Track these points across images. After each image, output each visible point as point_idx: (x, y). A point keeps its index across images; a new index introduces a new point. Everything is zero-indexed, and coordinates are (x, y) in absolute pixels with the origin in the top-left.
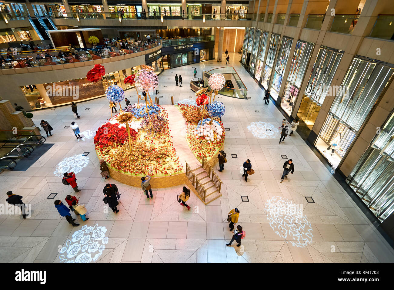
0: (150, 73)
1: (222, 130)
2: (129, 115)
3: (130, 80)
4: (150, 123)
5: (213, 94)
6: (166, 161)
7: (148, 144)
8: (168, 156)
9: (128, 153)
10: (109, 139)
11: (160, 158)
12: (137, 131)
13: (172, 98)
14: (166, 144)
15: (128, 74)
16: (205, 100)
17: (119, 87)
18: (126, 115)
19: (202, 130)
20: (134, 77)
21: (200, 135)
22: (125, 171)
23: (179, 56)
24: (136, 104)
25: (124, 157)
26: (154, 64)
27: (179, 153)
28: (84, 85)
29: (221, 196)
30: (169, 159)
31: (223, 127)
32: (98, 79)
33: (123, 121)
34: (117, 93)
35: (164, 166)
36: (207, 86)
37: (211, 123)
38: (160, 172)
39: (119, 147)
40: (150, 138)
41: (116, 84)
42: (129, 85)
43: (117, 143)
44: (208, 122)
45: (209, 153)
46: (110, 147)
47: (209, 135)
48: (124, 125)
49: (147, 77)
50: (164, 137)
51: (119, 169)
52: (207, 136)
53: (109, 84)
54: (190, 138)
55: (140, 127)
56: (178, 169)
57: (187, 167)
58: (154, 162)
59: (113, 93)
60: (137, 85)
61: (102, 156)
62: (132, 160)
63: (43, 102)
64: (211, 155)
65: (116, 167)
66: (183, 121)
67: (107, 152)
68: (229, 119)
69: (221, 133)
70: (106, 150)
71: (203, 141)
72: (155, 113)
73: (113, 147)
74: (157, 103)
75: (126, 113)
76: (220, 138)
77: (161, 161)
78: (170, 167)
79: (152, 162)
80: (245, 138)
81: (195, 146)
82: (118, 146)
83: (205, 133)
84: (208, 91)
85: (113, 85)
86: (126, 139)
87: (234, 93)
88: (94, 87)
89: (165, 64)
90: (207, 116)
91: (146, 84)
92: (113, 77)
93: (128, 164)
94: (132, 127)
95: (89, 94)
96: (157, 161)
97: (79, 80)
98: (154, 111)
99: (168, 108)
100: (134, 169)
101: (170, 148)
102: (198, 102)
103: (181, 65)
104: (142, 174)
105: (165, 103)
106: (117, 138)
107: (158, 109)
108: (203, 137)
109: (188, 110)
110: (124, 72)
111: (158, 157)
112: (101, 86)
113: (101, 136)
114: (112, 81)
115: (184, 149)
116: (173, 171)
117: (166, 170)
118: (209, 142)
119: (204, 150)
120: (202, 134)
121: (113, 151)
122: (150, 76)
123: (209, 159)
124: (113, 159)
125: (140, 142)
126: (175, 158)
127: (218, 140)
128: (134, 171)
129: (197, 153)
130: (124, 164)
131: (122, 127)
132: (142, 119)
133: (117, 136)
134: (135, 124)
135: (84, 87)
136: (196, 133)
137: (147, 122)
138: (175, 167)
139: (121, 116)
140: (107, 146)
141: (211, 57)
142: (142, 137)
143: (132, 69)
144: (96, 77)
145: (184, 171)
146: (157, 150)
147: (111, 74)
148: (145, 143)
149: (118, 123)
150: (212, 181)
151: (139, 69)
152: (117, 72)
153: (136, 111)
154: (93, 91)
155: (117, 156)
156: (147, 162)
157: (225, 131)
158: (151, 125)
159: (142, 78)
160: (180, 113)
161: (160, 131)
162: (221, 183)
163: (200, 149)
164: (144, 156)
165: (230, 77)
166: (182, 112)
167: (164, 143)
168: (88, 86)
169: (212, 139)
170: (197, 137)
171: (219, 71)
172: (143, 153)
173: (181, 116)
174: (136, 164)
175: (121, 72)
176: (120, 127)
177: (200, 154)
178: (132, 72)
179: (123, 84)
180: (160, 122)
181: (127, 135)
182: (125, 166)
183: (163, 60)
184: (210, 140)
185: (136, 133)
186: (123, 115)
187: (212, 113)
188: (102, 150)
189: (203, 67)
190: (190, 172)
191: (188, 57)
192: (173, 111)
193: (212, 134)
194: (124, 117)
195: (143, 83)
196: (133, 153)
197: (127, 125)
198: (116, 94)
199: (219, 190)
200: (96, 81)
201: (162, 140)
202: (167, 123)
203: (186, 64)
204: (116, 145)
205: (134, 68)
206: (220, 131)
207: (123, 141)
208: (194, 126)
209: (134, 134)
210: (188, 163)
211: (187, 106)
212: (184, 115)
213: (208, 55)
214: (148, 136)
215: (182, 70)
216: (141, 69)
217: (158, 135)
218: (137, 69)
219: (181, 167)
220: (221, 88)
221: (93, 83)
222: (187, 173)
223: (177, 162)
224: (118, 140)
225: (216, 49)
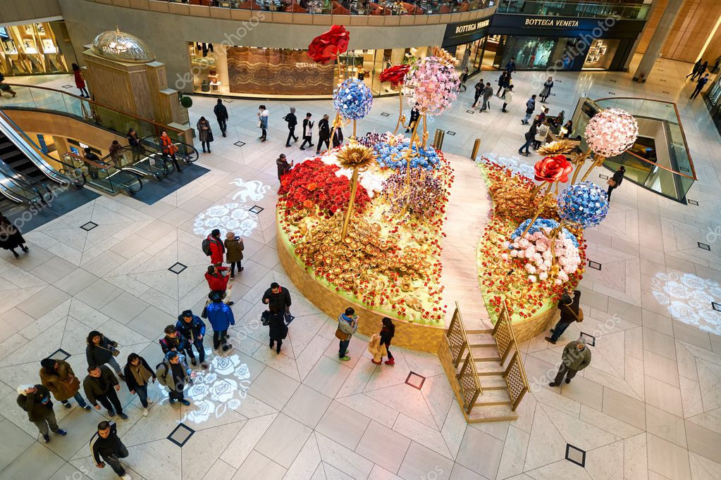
0: (445, 70)
1: (579, 260)
2: (366, 155)
3: (394, 76)
4: (407, 187)
5: (589, 163)
6: (413, 285)
7: (385, 234)
8: (421, 276)
9: (337, 237)
10: (309, 194)
11: (401, 274)
12: (371, 195)
13: (477, 143)
14: (425, 247)
15: (396, 61)
16: (561, 172)
17: (365, 86)
18: (361, 153)
19: (525, 243)
20: (407, 71)
21: (514, 253)
22: (317, 274)
23: (530, 44)
24: (389, 133)
25: (326, 242)
26: (461, 50)
27: (447, 278)
28: (298, 65)
29: (515, 419)
30: (419, 283)
31: (582, 255)
32: (329, 58)
33: (350, 163)
34: (357, 97)
35: (402, 295)
36: (579, 138)
37: (554, 234)
38: (390, 306)
39: (323, 218)
40: (395, 221)
41: (361, 77)
42: (388, 88)
43: (321, 207)
44: (548, 230)
45: (521, 306)
46: (305, 211)
47: (539, 262)
48: (348, 173)
49: (434, 78)
50: (427, 229)
51: (308, 263)
52: (533, 264)
53: (347, 75)
54: (487, 253)
55: (380, 189)
56: (432, 313)
57: (455, 316)
58: (385, 278)
59: (350, 97)
60: (405, 90)
61: (285, 224)
62: (340, 256)
63: (216, 83)
64: (525, 312)
65: (305, 257)
66: (485, 206)
67: (296, 220)
68: (611, 242)
69: (574, 269)
70: (296, 215)
71: (518, 273)
72: (425, 166)
73: (311, 214)
74: (438, 145)
75: (362, 147)
76: (566, 279)
77: (400, 281)
78: (415, 301)
79: (381, 276)
80: (638, 304)
81: (494, 277)
82: (321, 214)
83: (530, 253)
84: (577, 150)
85: (355, 78)
86: (343, 205)
87: (651, 175)
88: (316, 73)
89: (489, 57)
90: (550, 214)
91: (428, 93)
92: (360, 60)
93: (328, 261)
94: (364, 184)
95: (303, 86)
96: (392, 279)
97: (291, 52)
98: (424, 160)
99: (459, 165)
100: (337, 275)
101: (431, 260)
102: (539, 170)
103: (530, 66)
104: (351, 293)
105: (457, 152)
106: (325, 197)
107: (434, 160)
108: (521, 262)
109: (507, 183)
110: (388, 54)
111: (398, 270)
112: (330, 76)
113: (295, 183)
114: (355, 70)
115: (464, 274)
116: (418, 314)
117: (405, 306)
118: (533, 278)
119: (513, 293)
120: (521, 254)
121: (309, 222)
122: (444, 76)
123: (516, 318)
124: (304, 239)
125: (370, 222)
126: (436, 287)
127: (559, 282)
128: (337, 281)
129: (492, 296)
130: (320, 257)
131: (344, 177)
132: (390, 173)
133: (326, 192)
134: (372, 179)
135: (296, 69)
136: (506, 245)
137: (400, 183)
138: (428, 307)
139: (350, 152)
140: (300, 208)
141: (618, 65)
142: (377, 213)
143: (407, 51)
144: (327, 53)
145: (445, 323)
146: (401, 253)
147: (358, 53)
148: (379, 229)
149: (338, 164)
150: (504, 375)
151: (423, 56)
152: (371, 52)
153: (385, 150)
154: (310, 82)
155: (313, 236)
156: (369, 272)
157: (586, 268)
158: (406, 190)
159: (422, 76)
160: (484, 185)
161: (421, 213)
162: (525, 389)
163: (504, 287)
164: (368, 256)
165: (655, 132)
166: (490, 183)
167: (421, 243)
168: (305, 69)
169: (544, 276)
170: (505, 256)
171: (629, 105)
172: (368, 249)
173: (484, 193)
174: (346, 267)
175: (381, 53)
176: (338, 174)
177: (498, 299)
178: (406, 59)
179: (377, 82)
180: (429, 191)
181: (348, 196)
182: (322, 264)
183: (486, 46)
184: (537, 276)
185: (368, 200)
186: (354, 150)
187: (566, 210)
188: (288, 213)
189: (585, 85)
190: (459, 332)
191: (553, 50)
192: (468, 176)
193: (548, 263)
194: (355, 155)
195: (422, 89)
196: (348, 241)
197: (355, 175)
198: (355, 99)
199: (514, 405)
200: (323, 61)
201: (420, 236)
202: (445, 199)
203: (541, 68)
204: (318, 211)
205: (413, 50)
206: (571, 260)
207: (335, 209)
208: (510, 229)
209: (362, 199)
210: (461, 310)
211: (509, 173)
212: (493, 193)
213: (612, 56)
214: (390, 215)
215: (525, 80)
216: (428, 55)
217: (414, 221)
218: (418, 53)
219: (440, 312)
220: (617, 152)
221: (315, 65)
222: (449, 332)
223: (436, 297)
224: (325, 203)
225: (642, 44)
